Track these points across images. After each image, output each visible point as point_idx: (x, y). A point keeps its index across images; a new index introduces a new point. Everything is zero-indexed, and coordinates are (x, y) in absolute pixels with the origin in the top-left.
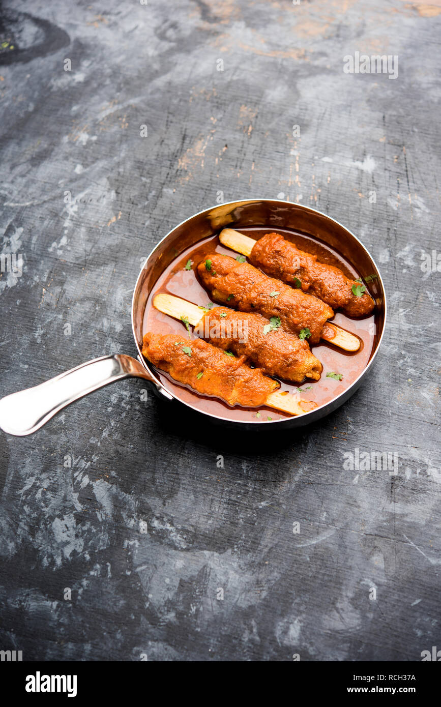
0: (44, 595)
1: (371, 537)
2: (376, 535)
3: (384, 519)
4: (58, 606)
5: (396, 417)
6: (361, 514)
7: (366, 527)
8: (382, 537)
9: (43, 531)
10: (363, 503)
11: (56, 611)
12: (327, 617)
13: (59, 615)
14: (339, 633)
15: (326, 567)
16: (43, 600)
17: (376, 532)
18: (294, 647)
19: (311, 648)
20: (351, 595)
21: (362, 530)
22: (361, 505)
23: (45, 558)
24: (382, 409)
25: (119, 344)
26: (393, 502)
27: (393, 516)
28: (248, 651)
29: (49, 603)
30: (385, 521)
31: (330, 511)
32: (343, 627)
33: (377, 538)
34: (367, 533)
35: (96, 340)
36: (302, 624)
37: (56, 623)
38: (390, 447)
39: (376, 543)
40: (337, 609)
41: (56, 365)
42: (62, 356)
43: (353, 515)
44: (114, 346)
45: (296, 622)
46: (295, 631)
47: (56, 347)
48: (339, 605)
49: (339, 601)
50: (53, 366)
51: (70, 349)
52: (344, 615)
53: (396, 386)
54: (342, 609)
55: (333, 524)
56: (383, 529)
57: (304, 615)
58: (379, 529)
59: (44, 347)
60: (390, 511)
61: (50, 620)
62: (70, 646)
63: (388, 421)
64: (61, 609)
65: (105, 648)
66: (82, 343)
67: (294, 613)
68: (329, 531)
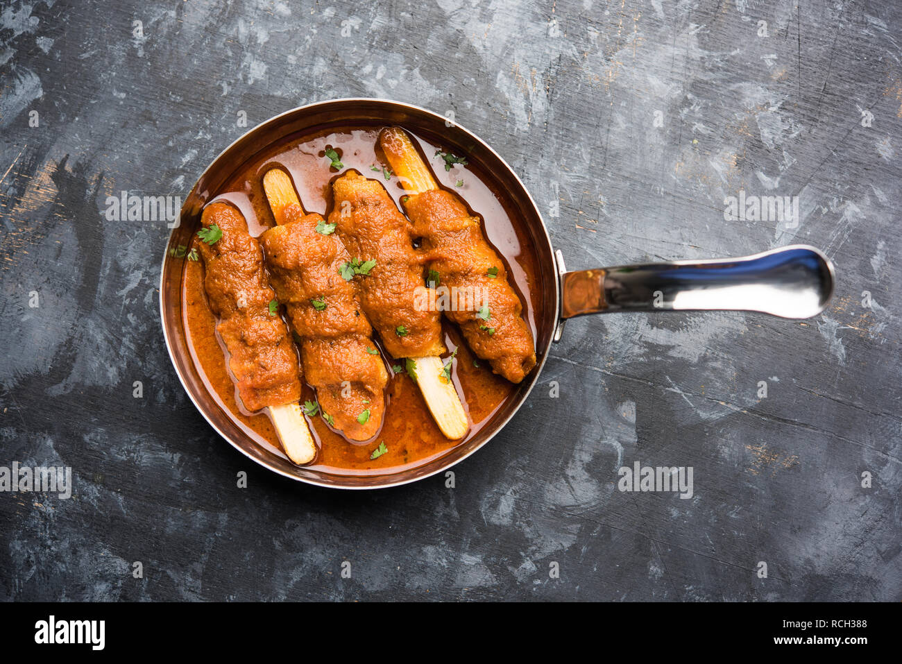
0: (161, 444)
1: (620, 377)
3: (642, 351)
4: (181, 460)
5: (671, 198)
6: (609, 343)
7: (614, 363)
9: (156, 352)
11: (179, 466)
12: (551, 487)
13: (182, 471)
14: (567, 510)
15: (555, 417)
16: (159, 450)
17: (628, 371)
18: (504, 526)
19: (528, 530)
20: (587, 458)
21: (609, 367)
23: (161, 392)
24: (651, 185)
25: (263, 64)
26: (655, 328)
27: (653, 348)
28: (442, 530)
29: (168, 456)
30: (641, 356)
32: (572, 502)
34: (616, 371)
35: (228, 57)
36: (518, 496)
37: (179, 483)
38: (659, 245)
40: (566, 477)
41: (168, 96)
42: (177, 80)
44: (256, 67)
45: (509, 493)
46: (506, 505)
47: (167, 65)
48: (570, 472)
49: (569, 465)
50: (164, 96)
51: (188, 69)
52: (574, 486)
53: (674, 149)
54: (573, 477)
55: (568, 356)
57: (520, 484)
58: (632, 366)
59: (149, 64)
60: (650, 341)
61: (171, 479)
62: (200, 514)
63: (658, 204)
64: (186, 464)
65: (247, 519)
66: (208, 60)
67: (506, 481)
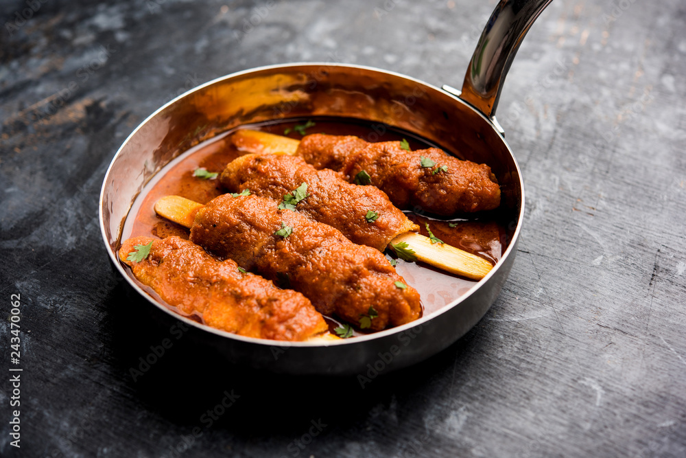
0: (91, 302)
1: (607, 330)
2: (615, 329)
3: (633, 312)
5: (674, 204)
6: (598, 300)
7: (601, 317)
8: (624, 333)
10: (604, 288)
12: (513, 413)
15: (528, 352)
17: (617, 326)
20: (558, 393)
21: (594, 320)
22: (599, 290)
24: (653, 192)
27: (647, 312)
30: (633, 315)
31: (549, 288)
33: (617, 333)
34: (602, 324)
39: (614, 339)
43: (584, 299)
46: (457, 421)
55: (551, 304)
56: (629, 325)
58: (621, 323)
60: (644, 305)
67: (460, 398)
68: (543, 311)
